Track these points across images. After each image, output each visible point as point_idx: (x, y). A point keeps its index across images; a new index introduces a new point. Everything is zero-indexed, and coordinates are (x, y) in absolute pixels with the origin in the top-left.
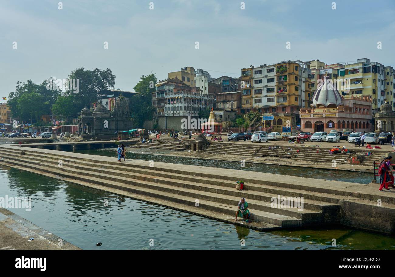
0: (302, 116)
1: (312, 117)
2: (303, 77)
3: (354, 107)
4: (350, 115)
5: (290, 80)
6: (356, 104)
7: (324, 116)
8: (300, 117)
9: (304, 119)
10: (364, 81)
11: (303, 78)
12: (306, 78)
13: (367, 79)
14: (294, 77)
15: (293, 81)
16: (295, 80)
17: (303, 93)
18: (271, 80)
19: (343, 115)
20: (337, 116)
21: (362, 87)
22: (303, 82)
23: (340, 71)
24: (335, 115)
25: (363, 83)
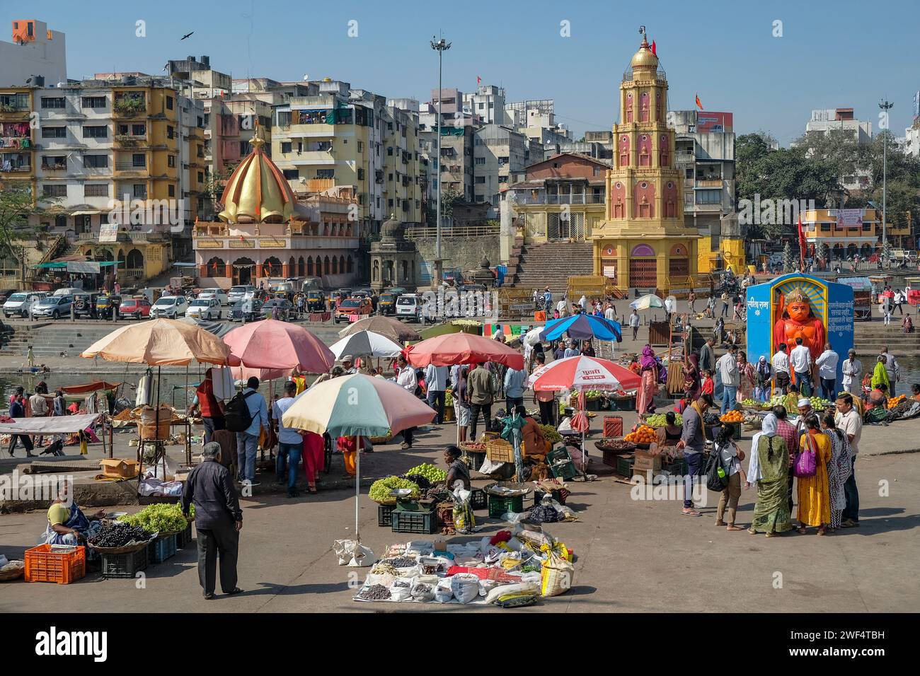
0: (201, 244)
1: (226, 247)
2: (184, 126)
3: (322, 221)
4: (313, 241)
5: (153, 136)
6: (325, 212)
7: (257, 247)
8: (195, 247)
9: (204, 252)
10: (338, 146)
11: (183, 128)
12: (190, 128)
13: (345, 142)
14: (166, 127)
15: (163, 139)
16: (169, 137)
17: (185, 171)
18: (96, 131)
19: (302, 244)
20: (289, 246)
21: (332, 162)
22: (185, 138)
23: (279, 112)
24: (283, 244)
25: (335, 152)
